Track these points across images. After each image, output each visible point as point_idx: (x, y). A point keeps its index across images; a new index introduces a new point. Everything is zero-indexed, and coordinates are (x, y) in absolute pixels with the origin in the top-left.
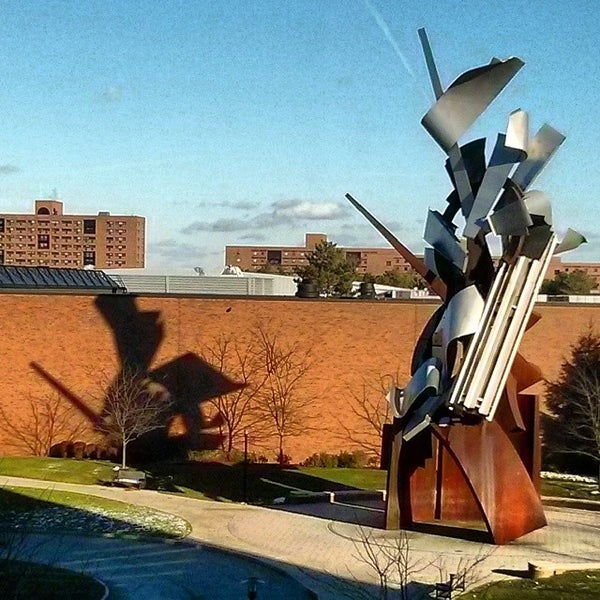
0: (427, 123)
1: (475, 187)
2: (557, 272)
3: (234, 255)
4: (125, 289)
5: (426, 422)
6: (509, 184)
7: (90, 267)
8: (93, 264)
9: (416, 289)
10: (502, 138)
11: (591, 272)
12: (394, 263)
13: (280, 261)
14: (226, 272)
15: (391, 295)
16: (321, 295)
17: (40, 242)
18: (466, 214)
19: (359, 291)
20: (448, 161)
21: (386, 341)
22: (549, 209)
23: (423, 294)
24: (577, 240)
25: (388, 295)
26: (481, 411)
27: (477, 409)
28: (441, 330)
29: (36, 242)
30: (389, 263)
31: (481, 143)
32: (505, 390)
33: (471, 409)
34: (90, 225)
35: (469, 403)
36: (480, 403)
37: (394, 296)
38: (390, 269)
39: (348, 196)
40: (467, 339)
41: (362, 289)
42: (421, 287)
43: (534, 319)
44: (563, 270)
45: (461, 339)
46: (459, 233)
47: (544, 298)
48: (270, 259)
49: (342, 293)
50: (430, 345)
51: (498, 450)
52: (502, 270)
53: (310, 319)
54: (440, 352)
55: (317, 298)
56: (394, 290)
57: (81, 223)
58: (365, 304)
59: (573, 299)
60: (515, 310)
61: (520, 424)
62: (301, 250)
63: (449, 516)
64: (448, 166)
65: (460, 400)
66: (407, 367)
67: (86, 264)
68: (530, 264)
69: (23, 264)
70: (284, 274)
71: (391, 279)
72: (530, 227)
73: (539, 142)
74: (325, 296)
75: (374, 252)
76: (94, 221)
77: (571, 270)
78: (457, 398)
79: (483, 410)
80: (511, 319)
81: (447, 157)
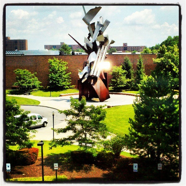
0: (84, 19)
1: (94, 32)
3: (46, 47)
4: (24, 54)
5: (86, 79)
6: (100, 31)
10: (98, 22)
22: (108, 36)
24: (113, 42)
25: (77, 54)
28: (88, 60)
34: (16, 42)
35: (95, 75)
39: (69, 34)
41: (72, 53)
43: (106, 58)
44: (111, 48)
45: (92, 62)
47: (107, 53)
50: (86, 63)
52: (99, 48)
54: (88, 65)
57: (14, 41)
58: (73, 56)
59: (113, 53)
60: (102, 56)
61: (104, 78)
62: (60, 45)
64: (88, 28)
68: (105, 47)
73: (105, 23)
75: (74, 45)
79: (97, 76)
80: (102, 58)
81: (88, 26)
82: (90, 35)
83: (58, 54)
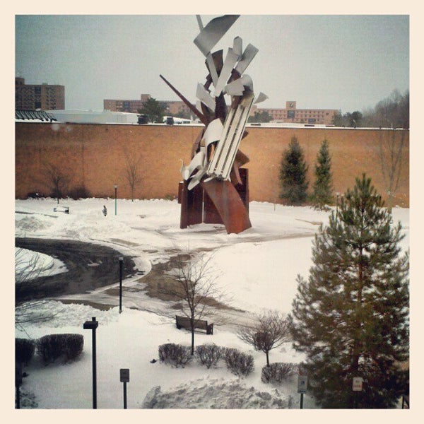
2: (255, 112)
3: (108, 104)
4: (55, 120)
5: (198, 181)
6: (234, 72)
7: (39, 109)
8: (41, 108)
9: (192, 120)
10: (230, 50)
11: (270, 113)
12: (182, 108)
13: (129, 107)
14: (104, 112)
18: (215, 86)
19: (167, 121)
20: (206, 60)
26: (223, 176)
27: (221, 175)
28: (205, 139)
30: (179, 108)
31: (221, 52)
33: (218, 175)
34: (38, 89)
36: (222, 172)
38: (181, 111)
39: (161, 76)
40: (216, 143)
41: (169, 120)
43: (245, 134)
44: (257, 111)
45: (213, 143)
50: (199, 146)
56: (183, 120)
57: (34, 89)
58: (169, 128)
60: (237, 129)
62: (139, 102)
64: (206, 63)
67: (36, 108)
68: (244, 109)
70: (132, 112)
71: (181, 115)
76: (40, 88)
77: (262, 112)
80: (235, 134)
81: (206, 58)
82: (210, 80)
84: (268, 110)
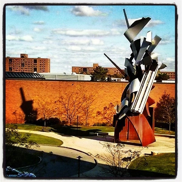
0: (126, 35)
1: (138, 52)
2: (159, 74)
3: (74, 69)
4: (45, 78)
5: (125, 114)
6: (147, 51)
7: (35, 72)
8: (36, 71)
9: (122, 79)
10: (145, 39)
11: (168, 74)
12: (116, 71)
13: (86, 71)
14: (72, 74)
15: (116, 80)
16: (97, 80)
17: (22, 65)
18: (136, 59)
19: (107, 79)
20: (131, 45)
21: (114, 93)
22: (157, 58)
23: (124, 80)
24: (164, 66)
25: (115, 80)
26: (139, 112)
27: (138, 111)
28: (129, 90)
29: (21, 65)
30: (115, 72)
31: (139, 40)
32: (145, 106)
33: (136, 111)
34: (35, 61)
35: (136, 109)
36: (139, 109)
37: (116, 81)
39: (104, 54)
40: (136, 93)
41: (108, 79)
42: (123, 78)
43: (153, 87)
44: (161, 74)
45: (134, 92)
46: (134, 64)
47: (155, 81)
48: (84, 70)
49: (103, 80)
50: (126, 94)
51: (143, 122)
52: (145, 74)
53: (94, 87)
54: (128, 96)
55: (96, 81)
56: (117, 79)
57: (33, 60)
59: (163, 81)
60: (148, 85)
61: (150, 115)
62: (92, 68)
63: (131, 139)
64: (131, 46)
65: (134, 109)
66: (120, 100)
67: (34, 71)
68: (152, 73)
69: (17, 71)
70: (87, 74)
71: (116, 76)
72: (152, 63)
73: (155, 40)
74: (98, 80)
75: (111, 69)
76: (36, 60)
77: (163, 74)
78: (133, 108)
79: (140, 111)
80: (147, 87)
81: (131, 44)
82: (133, 56)
83: (90, 79)
84: (167, 73)
